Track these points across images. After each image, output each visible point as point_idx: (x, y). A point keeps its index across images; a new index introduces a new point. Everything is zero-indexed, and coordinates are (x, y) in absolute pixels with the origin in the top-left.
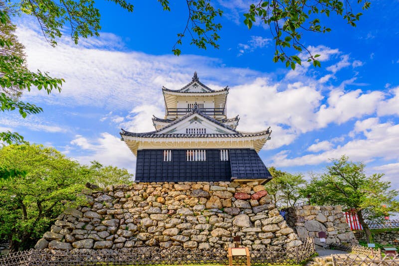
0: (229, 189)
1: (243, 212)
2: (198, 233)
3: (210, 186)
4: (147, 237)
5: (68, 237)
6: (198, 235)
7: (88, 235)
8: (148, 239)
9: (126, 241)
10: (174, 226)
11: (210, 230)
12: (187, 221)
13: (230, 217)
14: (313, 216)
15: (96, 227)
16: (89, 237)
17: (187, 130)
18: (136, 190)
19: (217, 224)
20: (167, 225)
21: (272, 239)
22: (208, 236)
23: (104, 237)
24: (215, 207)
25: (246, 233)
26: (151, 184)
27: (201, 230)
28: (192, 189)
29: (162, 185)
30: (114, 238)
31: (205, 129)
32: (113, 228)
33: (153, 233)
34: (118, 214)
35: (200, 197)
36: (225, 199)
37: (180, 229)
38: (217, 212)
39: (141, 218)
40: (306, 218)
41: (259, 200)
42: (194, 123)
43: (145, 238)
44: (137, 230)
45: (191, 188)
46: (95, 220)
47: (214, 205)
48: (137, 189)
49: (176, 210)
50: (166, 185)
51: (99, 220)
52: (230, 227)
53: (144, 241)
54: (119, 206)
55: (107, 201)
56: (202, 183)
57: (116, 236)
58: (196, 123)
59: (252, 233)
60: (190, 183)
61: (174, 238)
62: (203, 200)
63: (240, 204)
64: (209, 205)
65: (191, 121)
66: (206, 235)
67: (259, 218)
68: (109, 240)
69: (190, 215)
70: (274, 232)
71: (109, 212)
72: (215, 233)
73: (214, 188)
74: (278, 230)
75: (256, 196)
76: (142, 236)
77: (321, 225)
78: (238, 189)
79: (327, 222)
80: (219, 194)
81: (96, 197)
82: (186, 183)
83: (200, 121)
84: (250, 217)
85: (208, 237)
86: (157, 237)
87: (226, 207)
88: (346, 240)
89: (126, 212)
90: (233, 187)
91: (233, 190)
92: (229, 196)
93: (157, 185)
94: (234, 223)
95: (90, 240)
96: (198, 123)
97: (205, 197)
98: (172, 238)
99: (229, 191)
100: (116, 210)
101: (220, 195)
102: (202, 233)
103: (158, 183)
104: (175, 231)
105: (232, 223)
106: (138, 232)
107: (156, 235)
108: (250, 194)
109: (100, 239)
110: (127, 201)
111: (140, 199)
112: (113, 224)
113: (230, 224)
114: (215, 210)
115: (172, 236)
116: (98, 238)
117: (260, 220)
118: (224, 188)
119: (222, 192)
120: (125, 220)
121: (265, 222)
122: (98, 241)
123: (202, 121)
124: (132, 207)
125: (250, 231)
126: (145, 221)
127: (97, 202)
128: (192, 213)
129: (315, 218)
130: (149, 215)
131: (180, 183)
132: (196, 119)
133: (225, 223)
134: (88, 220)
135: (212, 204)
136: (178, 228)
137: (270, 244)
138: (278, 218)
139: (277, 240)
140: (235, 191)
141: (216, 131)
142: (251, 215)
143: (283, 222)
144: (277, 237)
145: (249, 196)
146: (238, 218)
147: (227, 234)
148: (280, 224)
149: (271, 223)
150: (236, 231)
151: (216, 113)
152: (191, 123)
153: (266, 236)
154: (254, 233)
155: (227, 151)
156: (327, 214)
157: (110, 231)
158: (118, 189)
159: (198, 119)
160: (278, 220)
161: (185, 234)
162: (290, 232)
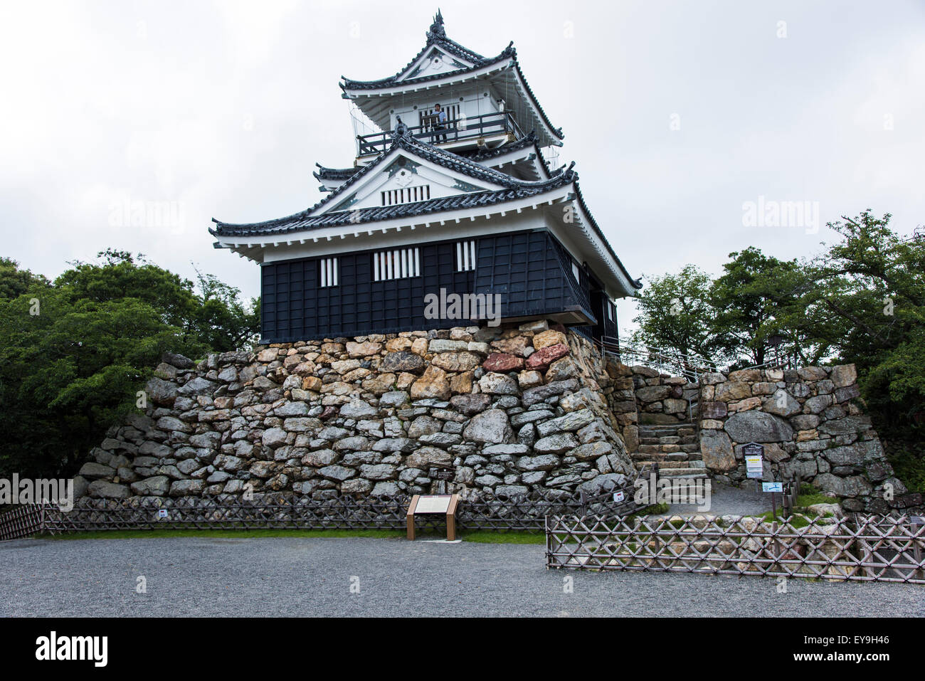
0: (471, 346)
1: (495, 405)
2: (377, 460)
3: (428, 342)
4: (269, 471)
5: (124, 473)
6: (377, 463)
7: (159, 468)
8: (271, 473)
9: (229, 479)
10: (330, 443)
11: (406, 453)
12: (357, 433)
13: (461, 417)
14: (757, 401)
15: (176, 449)
16: (162, 471)
17: (383, 194)
18: (263, 363)
19: (424, 438)
20: (314, 444)
21: (549, 470)
22: (399, 465)
23: (187, 471)
24: (428, 394)
25: (488, 456)
26: (295, 345)
27: (386, 453)
28: (384, 353)
29: (319, 347)
30: (207, 474)
31: (428, 187)
32: (206, 452)
33: (284, 461)
34: (219, 421)
35: (401, 371)
36: (459, 373)
37: (341, 451)
38: (432, 408)
39: (266, 427)
40: (732, 406)
41: (543, 369)
42: (398, 174)
43: (263, 473)
44: (253, 455)
45: (384, 348)
46: (176, 434)
47: (427, 389)
48: (264, 359)
49: (338, 406)
50: (328, 347)
51: (184, 436)
52: (454, 443)
53: (264, 479)
54: (221, 402)
55: (202, 392)
56: (410, 334)
57: (211, 468)
58: (403, 174)
59: (503, 458)
60: (381, 337)
61: (323, 471)
62: (406, 379)
63: (491, 383)
64: (417, 390)
65: (391, 169)
66: (393, 464)
67: (533, 419)
68: (197, 478)
69: (369, 418)
70: (561, 454)
71: (203, 415)
72: (417, 457)
73: (437, 345)
74: (571, 449)
75: (535, 361)
76: (259, 469)
77: (779, 422)
78: (495, 344)
79: (801, 413)
80: (445, 360)
81: (181, 385)
82: (372, 337)
83: (412, 166)
84: (509, 416)
85: (398, 469)
86: (290, 470)
87: (456, 393)
88: (851, 465)
89: (236, 416)
90: (483, 340)
91: (482, 347)
92: (469, 365)
93: (308, 348)
94: (467, 433)
95: (161, 477)
96: (408, 173)
97: (410, 372)
98: (318, 472)
99: (473, 352)
100: (216, 412)
101: (447, 364)
102: (386, 459)
103: (309, 343)
104: (326, 455)
105: (461, 434)
106: (254, 459)
107: (289, 467)
108: (522, 356)
109: (180, 476)
110: (241, 389)
111: (267, 384)
112: (207, 443)
113: (455, 437)
114: (428, 403)
115: (320, 468)
116: (176, 474)
117: (533, 422)
118: (461, 344)
119: (454, 356)
120: (231, 433)
121: (543, 429)
122: (178, 479)
123: (418, 165)
124: (249, 404)
125: (499, 452)
126: (271, 436)
127: (181, 394)
128: (373, 411)
129: (763, 404)
130: (283, 418)
131: (358, 339)
132: (401, 162)
133: (443, 435)
134: (164, 435)
135: (423, 389)
136: (335, 450)
137: (542, 483)
138: (578, 415)
139: (562, 474)
140: (488, 351)
141: (455, 187)
142: (511, 412)
143: (588, 427)
144: (565, 465)
145: (520, 361)
146: (479, 421)
147: (442, 461)
148: (580, 433)
149: (558, 430)
150: (466, 452)
151: (486, 130)
152: (390, 176)
153: (535, 465)
154: (508, 456)
155: (473, 244)
156: (804, 390)
157: (199, 457)
158: (226, 363)
159: (408, 162)
160: (577, 422)
161: (348, 463)
162: (600, 453)
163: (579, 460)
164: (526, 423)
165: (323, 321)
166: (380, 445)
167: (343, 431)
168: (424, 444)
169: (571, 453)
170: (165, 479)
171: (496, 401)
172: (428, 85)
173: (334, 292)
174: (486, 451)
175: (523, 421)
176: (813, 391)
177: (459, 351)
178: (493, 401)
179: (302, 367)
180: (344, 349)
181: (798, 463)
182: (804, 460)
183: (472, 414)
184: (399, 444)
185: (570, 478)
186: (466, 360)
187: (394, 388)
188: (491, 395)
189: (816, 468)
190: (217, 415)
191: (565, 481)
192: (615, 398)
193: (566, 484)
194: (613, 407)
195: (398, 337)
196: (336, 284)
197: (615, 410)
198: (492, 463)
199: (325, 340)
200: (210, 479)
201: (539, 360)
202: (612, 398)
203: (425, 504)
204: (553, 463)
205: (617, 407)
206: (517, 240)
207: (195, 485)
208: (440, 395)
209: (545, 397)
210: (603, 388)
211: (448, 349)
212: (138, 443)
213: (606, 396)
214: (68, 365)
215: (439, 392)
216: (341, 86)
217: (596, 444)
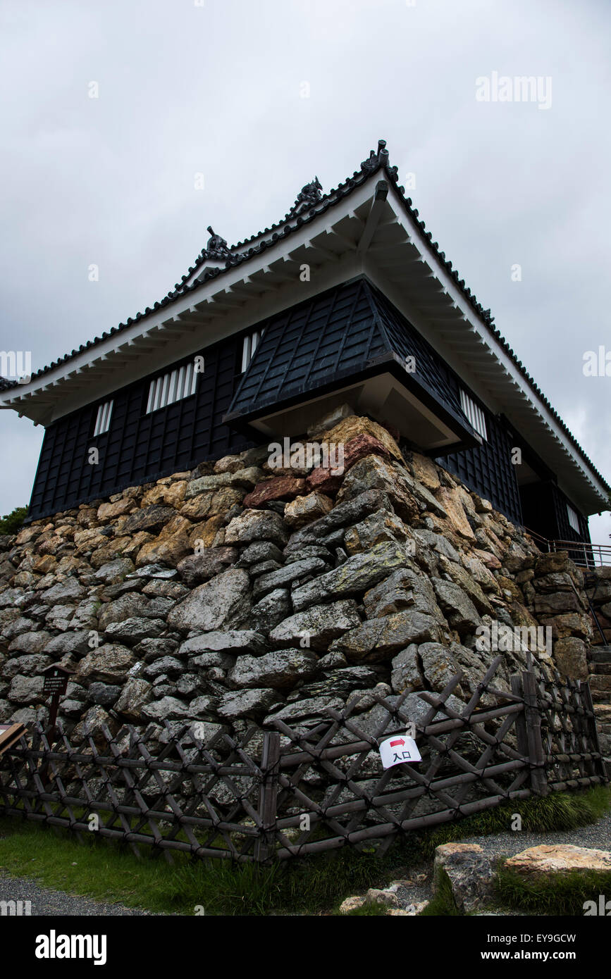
0: (237, 476)
1: (235, 562)
2: (37, 668)
3: (187, 484)
6: (35, 674)
12: (42, 624)
13: (179, 588)
18: (17, 545)
21: (280, 686)
24: (153, 558)
25: (184, 657)
26: (53, 518)
27: (57, 657)
28: (134, 510)
29: (76, 517)
35: (138, 531)
36: (206, 519)
38: (147, 578)
45: (138, 505)
47: (156, 550)
49: (48, 588)
50: (82, 515)
52: (147, 635)
56: (170, 478)
59: (207, 659)
60: (137, 489)
62: (138, 539)
63: (241, 526)
64: (145, 552)
67: (286, 579)
69: (67, 600)
70: (316, 647)
73: (195, 486)
75: (320, 474)
80: (197, 505)
82: (127, 491)
84: (254, 576)
90: (253, 461)
91: (249, 473)
92: (223, 504)
93: (64, 520)
94: (173, 616)
97: (146, 530)
99: (235, 485)
101: (195, 509)
103: (67, 514)
105: (165, 618)
108: (302, 473)
113: (154, 623)
114: (146, 571)
117: (287, 585)
118: (223, 477)
119: (209, 496)
121: (301, 595)
125: (205, 647)
128: (76, 591)
131: (113, 498)
133: (138, 621)
135: (152, 550)
137: (256, 714)
138: (367, 558)
139: (305, 695)
140: (257, 478)
142: (255, 570)
143: (389, 580)
144: (317, 674)
145: (299, 482)
146: (201, 594)
147: (112, 669)
148: (369, 597)
149: (324, 593)
150: (156, 651)
153: (257, 673)
154: (215, 657)
160: (363, 572)
162: (401, 640)
163: (352, 658)
164: (274, 588)
166: (55, 643)
167: (27, 622)
168: (108, 638)
169: (337, 642)
171: (241, 553)
174: (183, 647)
175: (270, 584)
177: (219, 488)
178: (236, 556)
179: (46, 544)
180: (95, 515)
183: (197, 582)
184: (77, 640)
185: (317, 705)
186: (222, 498)
187: (120, 554)
188: (236, 545)
191: (303, 713)
192: (539, 590)
193: (307, 723)
194: (534, 604)
195: (156, 485)
196: (107, 429)
197: (538, 609)
198: (186, 671)
199: (81, 507)
202: (531, 589)
204: (293, 668)
205: (541, 604)
208: (167, 557)
209: (320, 535)
210: (514, 572)
211: (206, 488)
213: (521, 585)
215: (169, 552)
217: (394, 619)
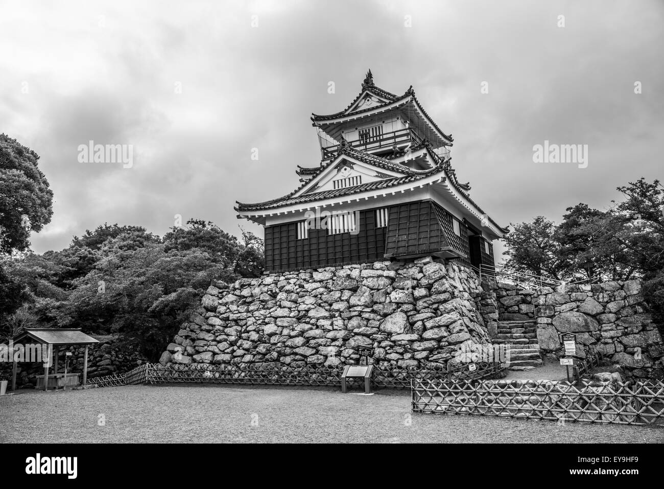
0: (386, 273)
1: (399, 310)
2: (328, 344)
3: (361, 271)
4: (267, 350)
5: (190, 350)
6: (328, 346)
7: (208, 347)
8: (268, 351)
9: (245, 354)
10: (302, 333)
11: (345, 340)
12: (317, 327)
13: (379, 317)
14: (574, 305)
15: (217, 336)
16: (209, 349)
17: (334, 182)
18: (266, 285)
19: (356, 330)
20: (293, 334)
21: (431, 351)
22: (341, 347)
23: (222, 349)
24: (359, 303)
25: (394, 342)
26: (284, 274)
27: (334, 339)
28: (335, 278)
29: (298, 275)
30: (233, 351)
31: (360, 177)
32: (233, 338)
33: (275, 344)
34: (240, 320)
35: (344, 289)
36: (378, 290)
37: (308, 338)
38: (361, 312)
39: (267, 324)
40: (557, 309)
41: (429, 287)
42: (343, 170)
43: (264, 350)
44: (259, 340)
45: (335, 276)
46: (217, 327)
47: (359, 300)
48: (266, 283)
49: (307, 311)
50: (303, 275)
51: (221, 328)
52: (374, 334)
53: (264, 355)
54: (243, 309)
55: (232, 303)
56: (350, 267)
57: (235, 348)
58: (345, 169)
59: (403, 342)
60: (333, 269)
61: (297, 350)
62: (347, 294)
63: (397, 296)
64: (353, 300)
65: (339, 167)
66: (338, 346)
67: (422, 318)
68: (228, 353)
69: (325, 318)
70: (439, 340)
71: (232, 316)
72: (352, 342)
73: (365, 273)
74: (445, 337)
75: (424, 282)
76: (262, 348)
77: (589, 319)
78: (400, 272)
79: (604, 313)
80: (370, 282)
81: (221, 299)
82: (327, 269)
83: (351, 165)
84: (408, 317)
85: (341, 349)
86: (279, 349)
87: (376, 303)
89: (250, 317)
90: (393, 269)
91: (392, 274)
92: (384, 285)
93: (291, 276)
94: (382, 327)
95: (209, 352)
96: (348, 169)
97: (349, 290)
98: (294, 350)
99: (387, 277)
100: (239, 315)
101: (371, 285)
102: (333, 344)
103: (291, 273)
104: (299, 341)
105: (379, 328)
106: (259, 342)
107: (278, 347)
108: (416, 279)
109: (219, 352)
110: (254, 301)
111: (267, 298)
112: (234, 333)
113: (375, 330)
114: (359, 309)
115: (295, 348)
116: (217, 351)
117: (422, 320)
118: (380, 272)
119: (376, 279)
120: (247, 327)
121: (429, 324)
122: (218, 354)
123: (354, 164)
124: (257, 310)
125: (401, 339)
126: (269, 329)
127: (221, 304)
128: (327, 314)
129: (578, 307)
130: (276, 318)
131: (320, 270)
132: (344, 162)
133: (368, 328)
134: (211, 328)
135: (356, 300)
136: (304, 337)
137: (427, 358)
138: (450, 316)
139: (439, 353)
140: (396, 276)
141: (376, 176)
142: (409, 314)
143: (456, 323)
144: (441, 347)
145: (415, 282)
146: (390, 320)
147: (366, 345)
148: (451, 327)
149: (437, 325)
150: (381, 339)
151: (397, 140)
152: (338, 171)
153: (423, 347)
154: (406, 342)
155: (386, 210)
156: (606, 298)
157: (229, 341)
158: (245, 285)
159: (348, 162)
160: (449, 320)
161: (312, 345)
162: (463, 340)
163: (450, 344)
164: (418, 321)
165: (300, 260)
166: (331, 335)
167: (309, 326)
168: (356, 334)
169: (445, 339)
170: (211, 354)
171: (400, 307)
172: (362, 115)
173: (306, 242)
174: (393, 339)
175: (416, 319)
176: (612, 298)
177: (379, 276)
178: (398, 308)
179: (288, 287)
180: (312, 277)
181: (602, 346)
182: (606, 343)
183: (385, 315)
184: (341, 334)
185: (444, 355)
186: (382, 282)
187: (340, 299)
188: (397, 303)
189: (614, 349)
190: (239, 317)
191: (440, 357)
192: (482, 304)
193: (442, 359)
194: (481, 310)
195: (343, 268)
196: (306, 237)
198: (397, 346)
199: (301, 271)
200: (234, 354)
201: (426, 281)
202: (480, 304)
203: (352, 371)
204: (433, 346)
205: (483, 310)
206: (413, 207)
207: (227, 357)
208: (366, 304)
209: (430, 305)
210: (474, 298)
211: (372, 275)
212: (197, 332)
213: (476, 303)
214: (159, 288)
215: (366, 302)
216: (312, 119)
217: (460, 334)
